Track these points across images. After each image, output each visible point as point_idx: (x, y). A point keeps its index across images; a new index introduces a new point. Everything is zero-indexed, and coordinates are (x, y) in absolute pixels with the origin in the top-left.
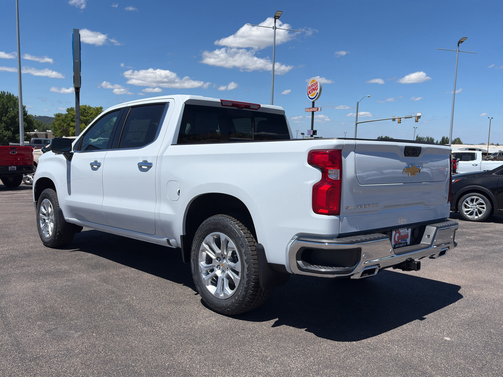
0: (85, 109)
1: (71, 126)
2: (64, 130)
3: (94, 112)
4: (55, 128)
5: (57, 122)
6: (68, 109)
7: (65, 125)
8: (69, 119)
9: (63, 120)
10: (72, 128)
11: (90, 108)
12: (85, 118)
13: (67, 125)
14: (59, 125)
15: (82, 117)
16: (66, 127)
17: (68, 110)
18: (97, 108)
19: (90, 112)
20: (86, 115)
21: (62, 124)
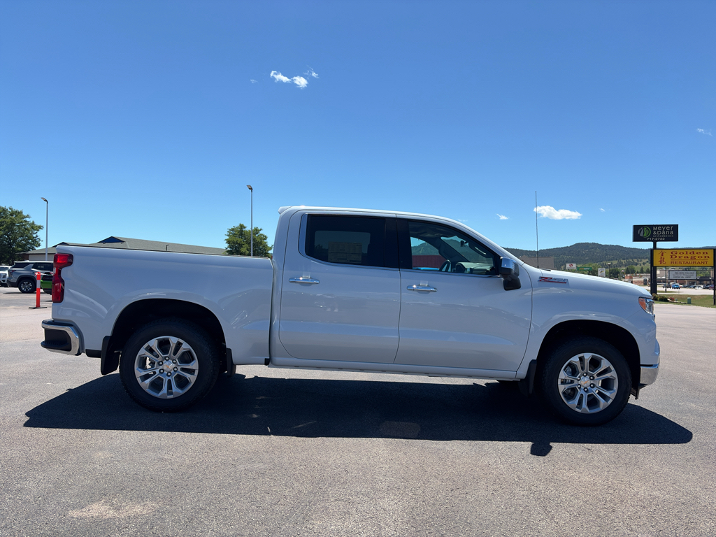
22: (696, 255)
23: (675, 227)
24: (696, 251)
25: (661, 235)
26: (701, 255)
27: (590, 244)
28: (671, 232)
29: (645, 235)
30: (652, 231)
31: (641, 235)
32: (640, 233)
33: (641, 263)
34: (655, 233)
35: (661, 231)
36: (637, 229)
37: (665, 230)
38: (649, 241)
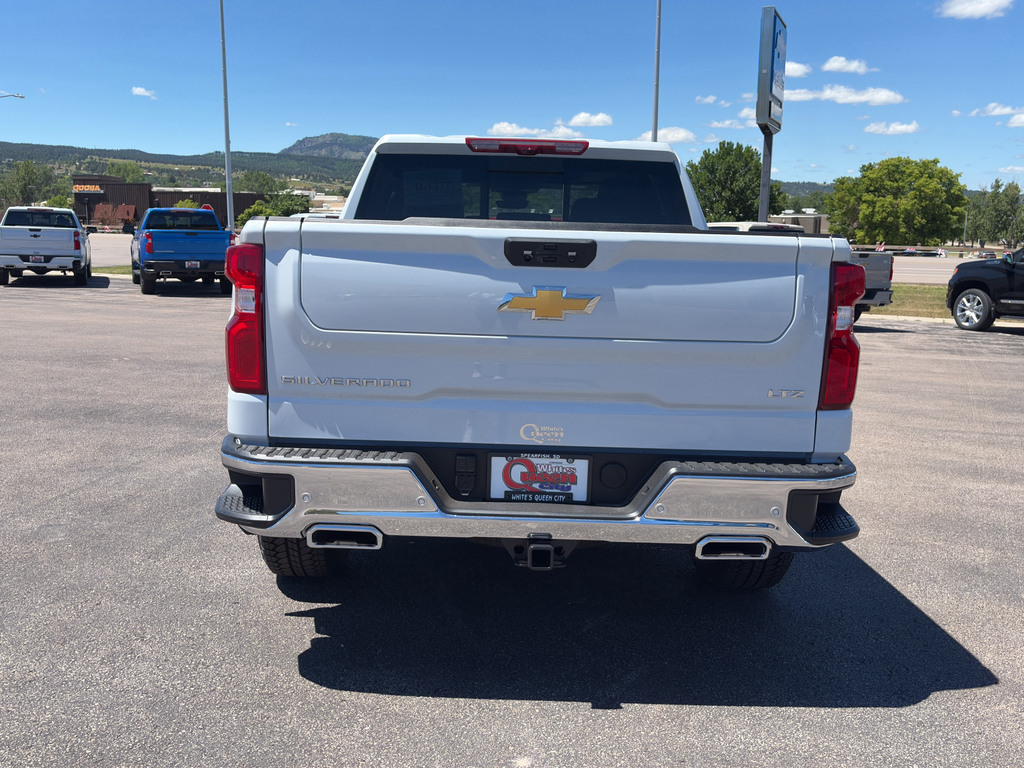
0: (897, 166)
1: (865, 202)
2: (848, 210)
3: (916, 171)
4: (833, 206)
5: (839, 195)
6: (864, 166)
7: (852, 200)
8: (864, 187)
9: (849, 191)
10: (864, 206)
11: (908, 162)
12: (895, 184)
13: (856, 200)
14: (841, 200)
15: (889, 183)
16: (854, 204)
17: (864, 169)
18: (924, 163)
19: (908, 171)
20: (897, 176)
21: (847, 198)
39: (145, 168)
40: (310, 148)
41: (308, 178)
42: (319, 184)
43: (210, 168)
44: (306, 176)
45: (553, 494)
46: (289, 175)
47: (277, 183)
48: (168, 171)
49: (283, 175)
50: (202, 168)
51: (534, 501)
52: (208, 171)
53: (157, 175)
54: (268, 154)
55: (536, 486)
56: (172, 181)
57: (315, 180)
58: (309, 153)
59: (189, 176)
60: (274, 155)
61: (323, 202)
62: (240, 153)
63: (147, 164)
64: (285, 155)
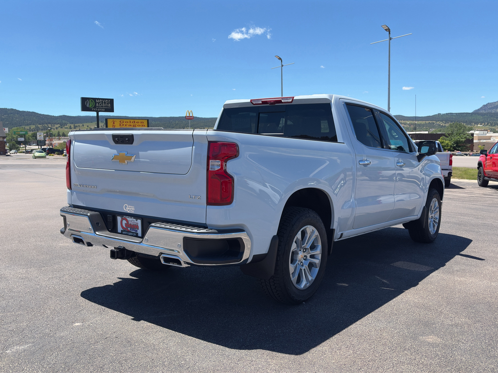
22: (136, 124)
23: (112, 101)
24: (136, 121)
25: (102, 106)
26: (140, 124)
27: (9, 110)
28: (109, 105)
29: (90, 106)
30: (96, 103)
31: (88, 106)
32: (87, 104)
33: (54, 127)
34: (97, 105)
35: (102, 103)
36: (84, 100)
37: (105, 103)
38: (94, 111)
39: (403, 124)
40: (490, 109)
41: (488, 124)
42: (494, 127)
43: (435, 122)
44: (486, 123)
45: (133, 233)
46: (477, 123)
47: (467, 127)
48: (413, 124)
49: (473, 124)
50: (431, 122)
51: (128, 235)
52: (434, 123)
53: (408, 126)
54: (466, 113)
55: (129, 229)
56: (415, 129)
57: (491, 125)
58: (490, 111)
59: (424, 126)
60: (469, 113)
61: (491, 137)
62: (451, 113)
63: (404, 122)
64: (476, 113)
